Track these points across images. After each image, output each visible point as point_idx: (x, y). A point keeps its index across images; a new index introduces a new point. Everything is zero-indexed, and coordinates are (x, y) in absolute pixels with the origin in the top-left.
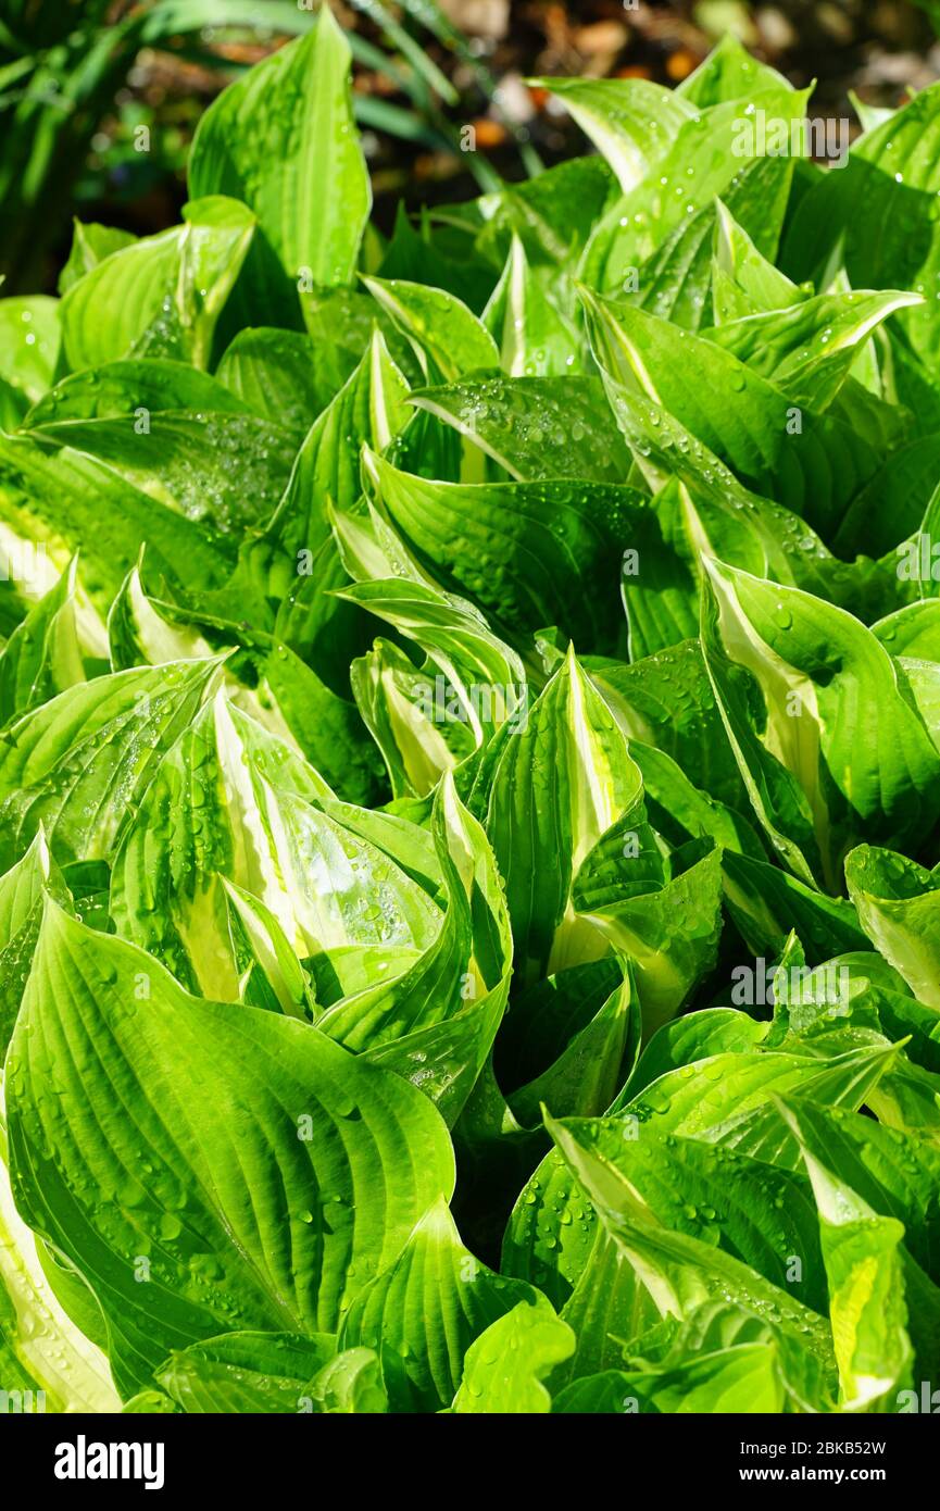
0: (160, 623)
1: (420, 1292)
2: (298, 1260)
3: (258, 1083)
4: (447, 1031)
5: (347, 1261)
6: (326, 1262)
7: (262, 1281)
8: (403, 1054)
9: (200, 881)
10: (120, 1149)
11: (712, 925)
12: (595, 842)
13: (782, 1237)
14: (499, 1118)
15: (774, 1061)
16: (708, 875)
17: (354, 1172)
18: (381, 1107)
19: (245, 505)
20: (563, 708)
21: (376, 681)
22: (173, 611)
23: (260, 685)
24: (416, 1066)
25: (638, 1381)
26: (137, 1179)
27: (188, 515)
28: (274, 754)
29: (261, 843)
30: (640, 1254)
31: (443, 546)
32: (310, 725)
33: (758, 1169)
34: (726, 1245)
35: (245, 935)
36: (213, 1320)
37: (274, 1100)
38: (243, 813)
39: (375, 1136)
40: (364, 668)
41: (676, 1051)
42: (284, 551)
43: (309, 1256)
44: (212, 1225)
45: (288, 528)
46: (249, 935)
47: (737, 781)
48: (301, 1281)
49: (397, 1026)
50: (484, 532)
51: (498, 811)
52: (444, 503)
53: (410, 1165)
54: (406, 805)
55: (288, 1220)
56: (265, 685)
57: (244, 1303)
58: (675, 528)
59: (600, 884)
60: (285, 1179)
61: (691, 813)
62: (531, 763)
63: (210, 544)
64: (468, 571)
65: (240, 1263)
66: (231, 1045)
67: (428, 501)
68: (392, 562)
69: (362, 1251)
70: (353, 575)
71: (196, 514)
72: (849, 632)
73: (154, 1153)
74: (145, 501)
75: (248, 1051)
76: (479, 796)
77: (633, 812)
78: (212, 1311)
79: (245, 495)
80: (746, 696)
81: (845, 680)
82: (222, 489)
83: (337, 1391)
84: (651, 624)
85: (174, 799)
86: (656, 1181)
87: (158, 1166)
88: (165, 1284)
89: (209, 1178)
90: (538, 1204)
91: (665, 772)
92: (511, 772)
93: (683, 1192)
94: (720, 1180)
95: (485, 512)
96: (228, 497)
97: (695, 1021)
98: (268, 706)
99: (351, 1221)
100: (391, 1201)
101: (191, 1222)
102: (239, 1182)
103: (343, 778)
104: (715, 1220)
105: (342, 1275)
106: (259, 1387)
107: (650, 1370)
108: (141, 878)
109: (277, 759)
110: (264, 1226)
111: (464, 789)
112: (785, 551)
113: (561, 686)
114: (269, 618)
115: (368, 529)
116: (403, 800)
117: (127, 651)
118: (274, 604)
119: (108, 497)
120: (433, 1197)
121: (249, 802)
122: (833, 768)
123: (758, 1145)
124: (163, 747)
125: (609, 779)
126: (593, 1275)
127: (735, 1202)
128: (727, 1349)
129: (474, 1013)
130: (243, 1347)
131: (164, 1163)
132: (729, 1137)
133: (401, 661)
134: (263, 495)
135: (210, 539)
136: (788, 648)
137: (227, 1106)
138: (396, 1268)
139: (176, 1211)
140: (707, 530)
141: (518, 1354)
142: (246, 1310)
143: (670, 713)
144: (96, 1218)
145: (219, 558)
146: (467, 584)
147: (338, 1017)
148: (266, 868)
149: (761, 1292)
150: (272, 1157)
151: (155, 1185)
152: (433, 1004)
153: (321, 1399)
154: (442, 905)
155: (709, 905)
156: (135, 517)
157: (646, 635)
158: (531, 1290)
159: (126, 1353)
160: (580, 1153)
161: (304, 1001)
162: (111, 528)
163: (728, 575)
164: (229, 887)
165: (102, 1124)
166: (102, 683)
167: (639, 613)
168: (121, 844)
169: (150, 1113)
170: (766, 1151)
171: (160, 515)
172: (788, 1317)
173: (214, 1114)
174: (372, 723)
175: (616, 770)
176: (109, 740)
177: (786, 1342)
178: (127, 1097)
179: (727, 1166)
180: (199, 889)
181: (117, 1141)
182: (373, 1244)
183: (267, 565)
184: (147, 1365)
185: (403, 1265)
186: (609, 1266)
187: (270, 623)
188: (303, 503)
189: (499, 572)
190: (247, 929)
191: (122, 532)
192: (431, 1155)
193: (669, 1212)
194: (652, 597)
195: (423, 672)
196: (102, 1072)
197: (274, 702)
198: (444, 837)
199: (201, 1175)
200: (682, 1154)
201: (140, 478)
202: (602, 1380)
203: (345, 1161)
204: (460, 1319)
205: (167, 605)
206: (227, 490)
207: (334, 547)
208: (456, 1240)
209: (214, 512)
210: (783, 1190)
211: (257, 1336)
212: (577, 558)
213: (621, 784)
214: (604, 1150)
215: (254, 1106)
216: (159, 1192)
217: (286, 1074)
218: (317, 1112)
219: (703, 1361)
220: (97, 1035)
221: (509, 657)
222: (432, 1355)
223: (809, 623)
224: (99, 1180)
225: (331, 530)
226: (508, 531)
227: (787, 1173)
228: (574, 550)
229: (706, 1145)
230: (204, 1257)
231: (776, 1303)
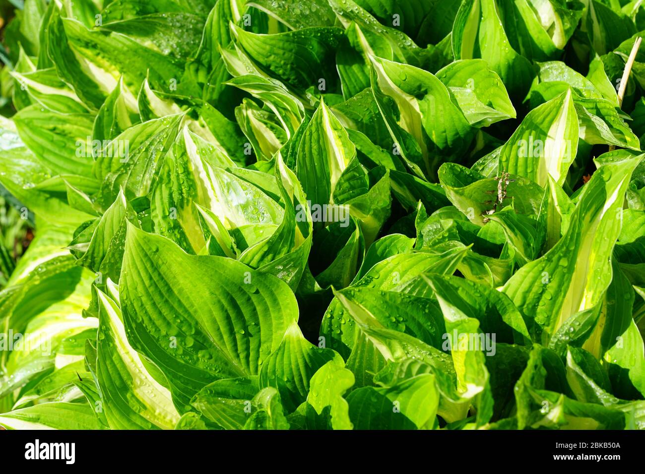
0: (158, 99)
1: (289, 357)
2: (240, 348)
3: (218, 284)
4: (290, 257)
5: (259, 346)
6: (251, 348)
7: (227, 357)
8: (273, 267)
9: (186, 201)
10: (167, 315)
11: (388, 202)
12: (339, 176)
13: (429, 324)
14: (313, 286)
15: (419, 256)
16: (385, 183)
17: (259, 313)
18: (267, 288)
19: (185, 47)
20: (321, 122)
21: (245, 115)
22: (163, 94)
23: (199, 118)
24: (279, 271)
25: (380, 390)
26: (175, 326)
27: (163, 53)
28: (209, 149)
29: (207, 184)
30: (375, 338)
31: (266, 59)
32: (221, 132)
33: (418, 300)
34: (409, 331)
35: (206, 224)
36: (210, 375)
37: (225, 290)
38: (199, 173)
39: (266, 299)
40: (240, 111)
41: (379, 252)
42: (203, 65)
43: (244, 346)
44: (205, 339)
45: (204, 56)
46: (208, 225)
47: (390, 139)
48: (242, 356)
49: (270, 257)
50: (281, 52)
51: (300, 167)
52: (265, 43)
53: (280, 308)
54: (263, 164)
55: (235, 333)
56: (201, 118)
57: (221, 366)
58: (355, 41)
59: (344, 192)
60: (232, 319)
61: (374, 154)
62: (311, 145)
63: (174, 64)
64: (276, 67)
65: (218, 351)
66: (206, 271)
67: (258, 42)
68: (246, 67)
69: (265, 342)
70: (231, 74)
71: (167, 52)
72: (429, 79)
73: (180, 314)
74: (146, 50)
75: (213, 273)
76: (291, 158)
77: (353, 162)
78: (209, 371)
79: (185, 43)
80: (391, 108)
81: (429, 97)
82: (176, 42)
83: (262, 403)
84: (350, 80)
85: (172, 171)
86: (378, 309)
87: (182, 319)
88: (190, 364)
89: (202, 321)
90: (332, 317)
91: (362, 139)
92: (303, 150)
93: (389, 312)
94: (403, 306)
95: (281, 44)
96: (178, 45)
97: (385, 240)
98: (203, 126)
99: (259, 331)
100: (274, 322)
101: (198, 339)
102: (214, 321)
103: (236, 151)
104: (403, 321)
105: (258, 352)
106: (232, 405)
107: (385, 387)
108: (162, 203)
109: (210, 151)
110: (226, 337)
111: (285, 156)
112: (399, 46)
113: (319, 114)
114: (200, 91)
115: (236, 55)
116: (261, 162)
117: (147, 113)
118: (201, 85)
119: (131, 50)
120: (291, 321)
121: (201, 168)
122: (428, 132)
123: (417, 290)
124: (165, 150)
125: (342, 148)
126: (357, 347)
127: (410, 313)
128: (414, 377)
129: (300, 249)
130: (223, 386)
131: (184, 318)
132: (405, 289)
133: (255, 106)
134: (192, 42)
135: (173, 62)
136: (406, 88)
137: (207, 294)
138: (280, 349)
139: (191, 335)
140: (368, 40)
141: (331, 381)
142: (222, 369)
143: (362, 117)
144: (161, 342)
145: (178, 69)
146: (277, 73)
147: (246, 255)
148: (210, 193)
149: (424, 348)
150: (226, 311)
151: (182, 327)
152: (283, 246)
153: (256, 406)
154: (283, 205)
155: (386, 194)
156: (143, 57)
157: (348, 84)
158: (333, 352)
159: (178, 393)
160: (348, 302)
161: (232, 248)
162: (134, 62)
163: (379, 61)
164: (198, 206)
165: (159, 306)
166: (138, 127)
167: (345, 75)
168: (152, 190)
169: (177, 300)
170: (420, 292)
171: (152, 55)
172: (435, 356)
173: (202, 297)
174: (245, 131)
175: (344, 144)
176: (144, 150)
177: (438, 372)
178: (168, 294)
179: (405, 300)
180: (185, 205)
181: (165, 312)
182: (269, 339)
183: (197, 71)
184: (187, 397)
185: (282, 348)
186: (363, 342)
187: (201, 93)
188: (208, 46)
189: (289, 66)
190: (206, 222)
191: (139, 63)
192: (288, 304)
193: (384, 321)
194: (349, 69)
195: (263, 110)
196: (156, 286)
197: (205, 124)
198: (280, 179)
199: (199, 321)
200: (387, 298)
201: (143, 41)
202: (365, 389)
203: (255, 309)
204: (306, 365)
205: (160, 92)
206: (178, 42)
207: (223, 62)
208: (302, 336)
209: (174, 51)
210: (428, 306)
211: (228, 381)
212: (318, 57)
213: (347, 149)
214: (357, 300)
215: (217, 293)
216: (184, 329)
217: (229, 280)
218: (242, 292)
219: (406, 382)
220: (153, 273)
221: (297, 102)
222: (296, 379)
223: (413, 77)
224: (160, 328)
225: (220, 56)
226: (291, 51)
227: (429, 300)
228: (317, 54)
229: (397, 293)
230: (204, 351)
231: (430, 351)
